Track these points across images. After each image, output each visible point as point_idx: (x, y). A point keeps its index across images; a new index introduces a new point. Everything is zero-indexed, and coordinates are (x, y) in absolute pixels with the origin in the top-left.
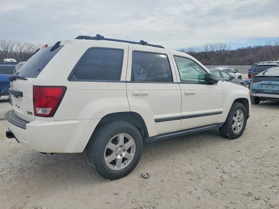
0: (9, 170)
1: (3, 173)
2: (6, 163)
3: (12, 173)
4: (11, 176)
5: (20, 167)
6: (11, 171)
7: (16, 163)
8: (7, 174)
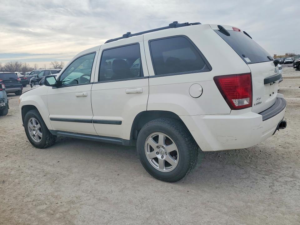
0: (280, 179)
1: (289, 178)
2: (276, 191)
3: (280, 175)
4: (284, 172)
5: (267, 177)
6: (280, 177)
7: (265, 184)
8: (285, 176)
